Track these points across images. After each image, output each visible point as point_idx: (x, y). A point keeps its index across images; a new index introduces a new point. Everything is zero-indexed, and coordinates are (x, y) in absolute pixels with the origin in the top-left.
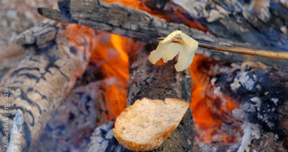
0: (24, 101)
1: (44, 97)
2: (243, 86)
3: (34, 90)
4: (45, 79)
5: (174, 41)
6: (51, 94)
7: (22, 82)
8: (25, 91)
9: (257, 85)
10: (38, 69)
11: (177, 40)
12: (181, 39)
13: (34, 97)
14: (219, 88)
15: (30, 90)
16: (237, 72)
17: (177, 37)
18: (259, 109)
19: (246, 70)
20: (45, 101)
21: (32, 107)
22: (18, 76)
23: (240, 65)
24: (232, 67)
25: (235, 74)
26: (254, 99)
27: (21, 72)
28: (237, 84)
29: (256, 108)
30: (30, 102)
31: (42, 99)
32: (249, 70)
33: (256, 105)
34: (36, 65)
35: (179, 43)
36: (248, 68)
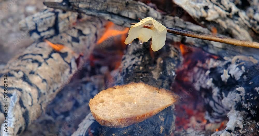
0: (25, 83)
1: (44, 80)
2: (233, 77)
3: (36, 73)
4: (47, 64)
5: (145, 27)
6: (51, 78)
7: (25, 66)
8: (27, 74)
9: (244, 76)
10: (41, 55)
11: (149, 26)
12: (152, 25)
13: (35, 79)
14: (211, 79)
15: (32, 73)
16: (228, 65)
17: (149, 23)
18: (243, 98)
19: (237, 63)
20: (45, 84)
21: (32, 89)
22: (22, 60)
23: (232, 59)
24: (224, 60)
25: (227, 66)
26: (240, 89)
27: (26, 57)
28: (226, 75)
29: (241, 97)
30: (30, 84)
31: (43, 82)
32: (240, 63)
33: (241, 94)
34: (40, 51)
35: (150, 29)
36: (239, 61)
